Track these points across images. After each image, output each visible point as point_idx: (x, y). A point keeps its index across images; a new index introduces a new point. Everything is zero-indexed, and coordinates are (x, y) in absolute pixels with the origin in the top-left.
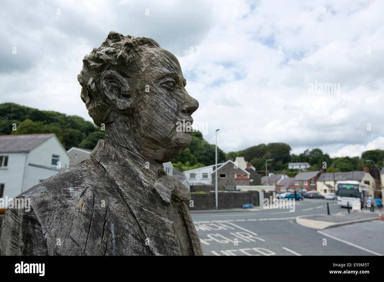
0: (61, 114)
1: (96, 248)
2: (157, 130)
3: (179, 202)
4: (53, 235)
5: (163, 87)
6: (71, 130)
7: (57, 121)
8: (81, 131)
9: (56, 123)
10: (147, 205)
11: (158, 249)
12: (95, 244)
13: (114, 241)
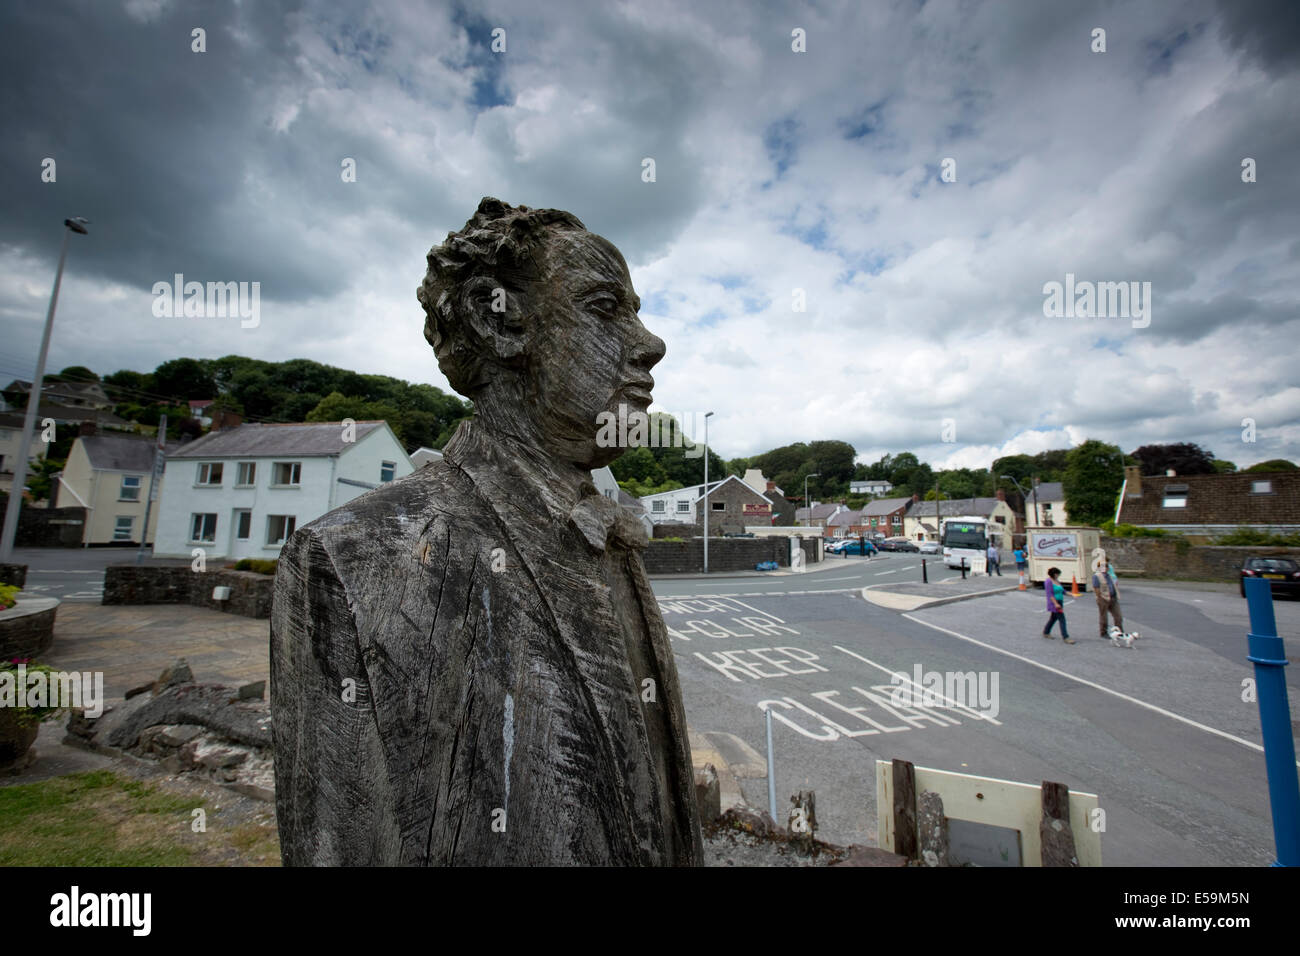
0: (398, 382)
1: (453, 637)
2: (578, 400)
3: (624, 550)
4: (368, 607)
5: (592, 312)
6: (417, 413)
7: (391, 396)
8: (436, 415)
9: (388, 400)
10: (556, 554)
11: (580, 642)
12: (451, 627)
13: (489, 624)
